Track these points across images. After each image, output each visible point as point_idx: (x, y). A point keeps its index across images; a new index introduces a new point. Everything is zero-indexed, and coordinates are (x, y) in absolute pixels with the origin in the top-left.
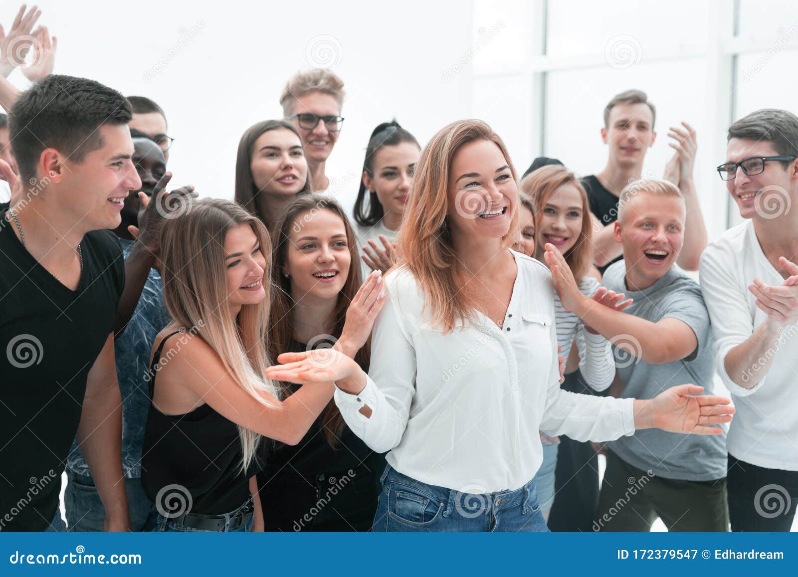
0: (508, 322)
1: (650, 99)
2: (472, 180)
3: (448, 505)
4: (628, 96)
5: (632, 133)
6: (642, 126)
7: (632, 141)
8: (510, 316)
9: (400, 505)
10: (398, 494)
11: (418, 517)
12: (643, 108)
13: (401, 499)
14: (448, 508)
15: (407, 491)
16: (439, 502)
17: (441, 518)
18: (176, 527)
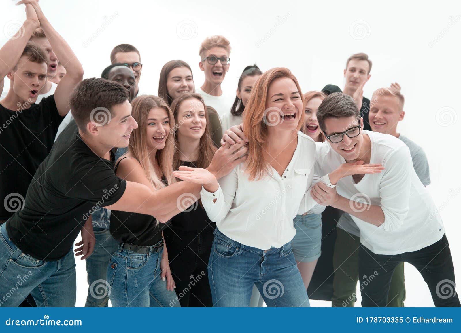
0: (286, 173)
1: (370, 58)
2: (279, 97)
3: (241, 249)
4: (358, 56)
5: (356, 74)
6: (361, 72)
7: (356, 79)
8: (288, 170)
9: (219, 247)
10: (219, 241)
11: (225, 253)
12: (366, 63)
13: (219, 244)
14: (240, 251)
15: (222, 240)
16: (236, 248)
17: (237, 255)
18: (127, 250)
